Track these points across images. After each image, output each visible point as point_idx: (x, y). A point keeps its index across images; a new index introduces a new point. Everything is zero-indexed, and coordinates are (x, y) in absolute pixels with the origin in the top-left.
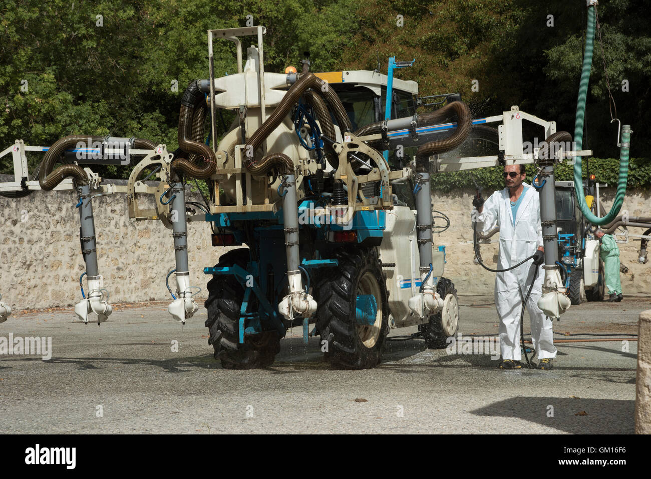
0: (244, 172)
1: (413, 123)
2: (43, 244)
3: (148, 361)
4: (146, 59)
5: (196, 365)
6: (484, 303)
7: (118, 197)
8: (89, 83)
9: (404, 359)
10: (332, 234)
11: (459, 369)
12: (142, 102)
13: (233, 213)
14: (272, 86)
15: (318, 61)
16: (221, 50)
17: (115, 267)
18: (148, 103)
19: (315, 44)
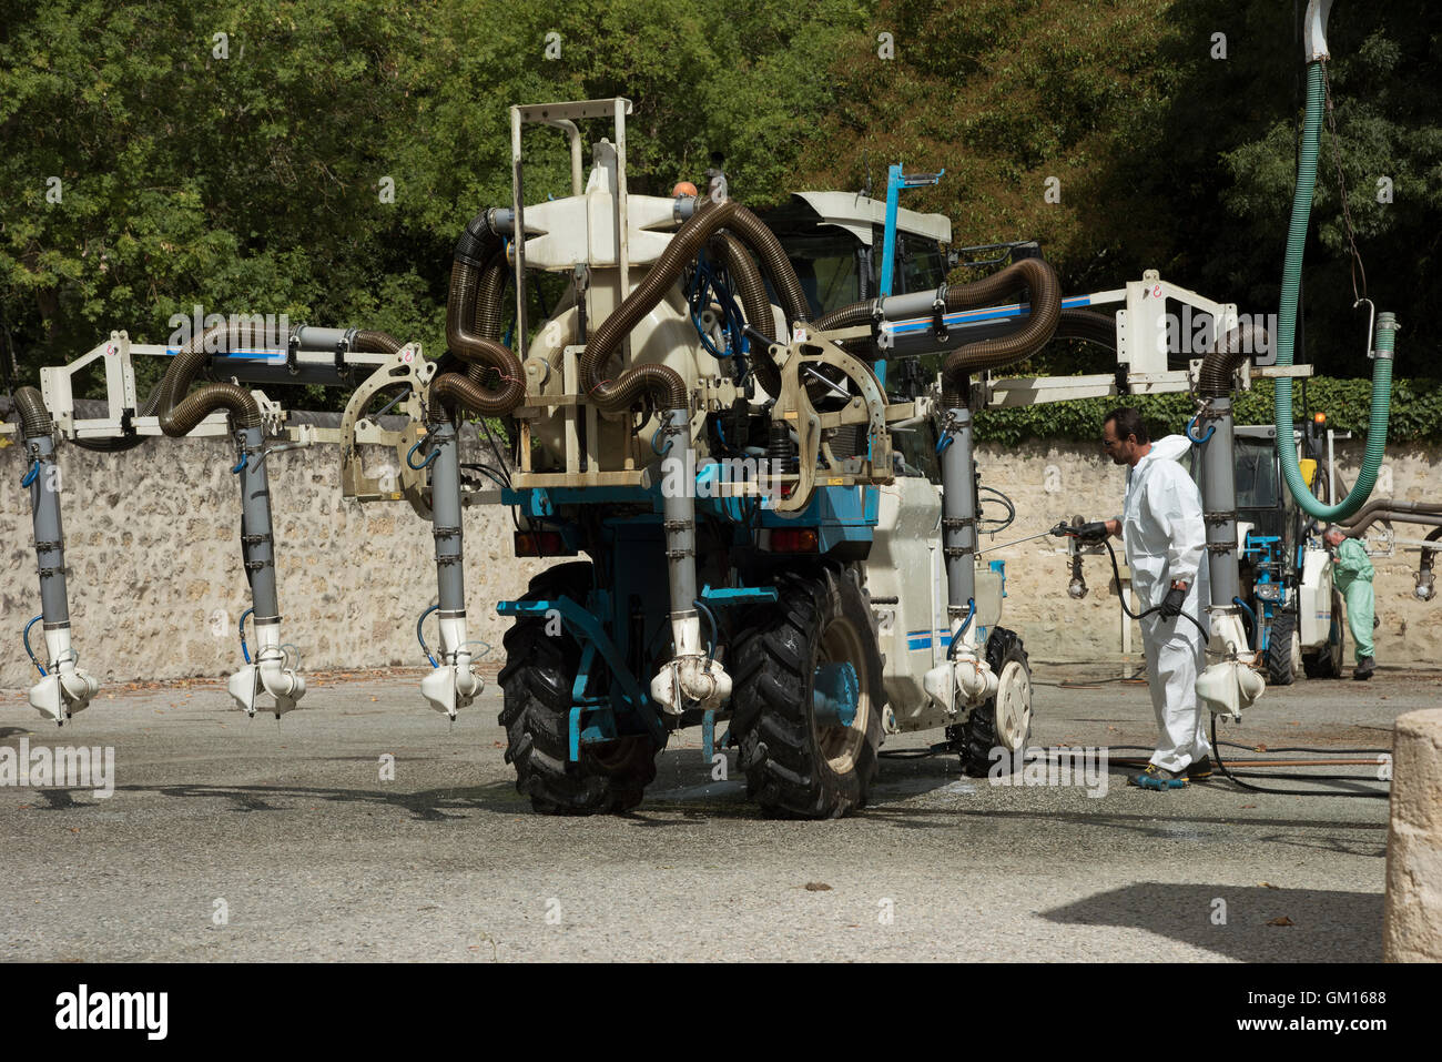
0: (582, 403)
1: (938, 304)
2: (171, 545)
3: (381, 795)
4: (391, 163)
5: (479, 805)
6: (1089, 679)
7: (328, 449)
8: (274, 212)
9: (916, 799)
10: (765, 534)
11: (1030, 820)
12: (382, 251)
13: (559, 488)
14: (645, 223)
15: (748, 169)
16: (547, 146)
17: (321, 595)
18: (394, 253)
19: (742, 133)
